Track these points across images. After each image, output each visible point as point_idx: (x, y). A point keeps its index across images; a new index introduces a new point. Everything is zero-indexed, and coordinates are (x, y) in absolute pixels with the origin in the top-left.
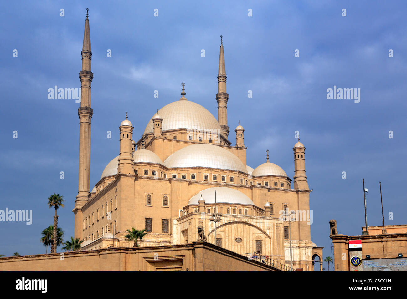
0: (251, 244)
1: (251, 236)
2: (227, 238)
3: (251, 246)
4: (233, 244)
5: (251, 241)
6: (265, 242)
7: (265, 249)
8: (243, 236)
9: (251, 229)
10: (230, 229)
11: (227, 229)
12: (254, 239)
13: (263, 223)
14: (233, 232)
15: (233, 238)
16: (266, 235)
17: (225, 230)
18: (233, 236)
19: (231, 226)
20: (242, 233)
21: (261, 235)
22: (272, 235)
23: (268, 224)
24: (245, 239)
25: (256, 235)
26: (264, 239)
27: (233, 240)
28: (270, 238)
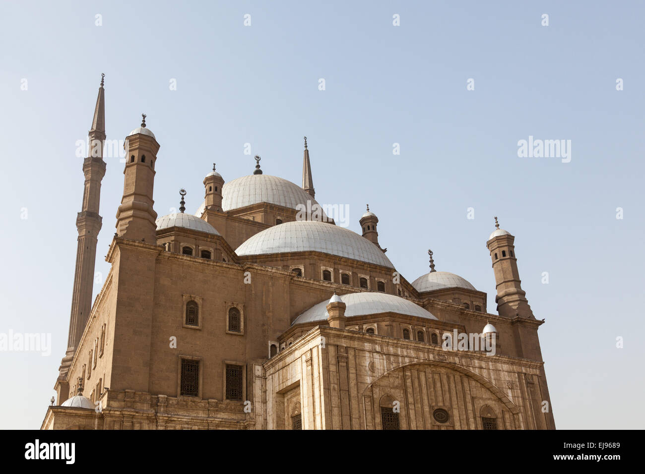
1: (469, 406)
4: (429, 425)
5: (471, 420)
6: (504, 421)
8: (451, 406)
9: (466, 385)
10: (416, 384)
11: (409, 381)
12: (478, 414)
13: (497, 370)
14: (424, 391)
15: (427, 409)
16: (504, 403)
17: (405, 385)
18: (426, 402)
19: (418, 375)
20: (447, 395)
21: (491, 403)
22: (521, 404)
23: (506, 373)
24: (456, 412)
25: (480, 404)
26: (500, 416)
27: (427, 415)
28: (514, 412)
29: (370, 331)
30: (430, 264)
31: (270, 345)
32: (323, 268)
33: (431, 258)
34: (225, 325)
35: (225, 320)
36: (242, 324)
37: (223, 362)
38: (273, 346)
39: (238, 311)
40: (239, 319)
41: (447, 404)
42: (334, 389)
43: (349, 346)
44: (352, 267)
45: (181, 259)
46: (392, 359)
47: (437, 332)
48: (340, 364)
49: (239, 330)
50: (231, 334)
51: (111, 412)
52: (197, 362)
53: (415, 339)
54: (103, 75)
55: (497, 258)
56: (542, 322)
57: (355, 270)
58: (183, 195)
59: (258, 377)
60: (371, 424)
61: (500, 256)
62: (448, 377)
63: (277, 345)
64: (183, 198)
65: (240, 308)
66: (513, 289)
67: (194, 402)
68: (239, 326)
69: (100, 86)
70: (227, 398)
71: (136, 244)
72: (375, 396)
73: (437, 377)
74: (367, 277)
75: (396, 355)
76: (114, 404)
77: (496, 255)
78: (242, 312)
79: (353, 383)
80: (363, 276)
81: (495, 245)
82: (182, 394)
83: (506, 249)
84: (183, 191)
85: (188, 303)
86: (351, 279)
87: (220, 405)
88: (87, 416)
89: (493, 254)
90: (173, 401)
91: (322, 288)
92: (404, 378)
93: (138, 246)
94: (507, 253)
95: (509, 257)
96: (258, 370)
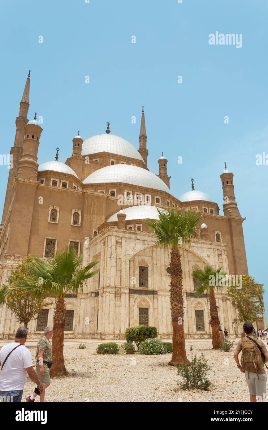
0: (187, 276)
2: (155, 266)
3: (188, 279)
5: (187, 272)
12: (191, 270)
15: (163, 267)
16: (205, 264)
17: (153, 255)
19: (160, 250)
21: (199, 264)
23: (207, 249)
25: (193, 264)
27: (163, 270)
29: (131, 228)
30: (192, 186)
33: (192, 182)
34: (71, 222)
35: (71, 219)
36: (80, 221)
37: (69, 240)
39: (78, 214)
40: (79, 218)
42: (114, 258)
43: (123, 236)
45: (50, 188)
46: (146, 242)
48: (118, 245)
49: (78, 224)
50: (74, 226)
52: (54, 240)
54: (30, 71)
55: (224, 185)
56: (246, 219)
58: (58, 151)
59: (86, 248)
60: (133, 275)
63: (97, 232)
64: (57, 152)
65: (79, 212)
66: (232, 202)
68: (78, 222)
69: (28, 77)
72: (136, 261)
78: (80, 215)
79: (123, 255)
81: (223, 177)
82: (45, 256)
83: (228, 180)
84: (58, 148)
85: (52, 210)
89: (223, 182)
92: (153, 252)
94: (229, 183)
95: (230, 185)
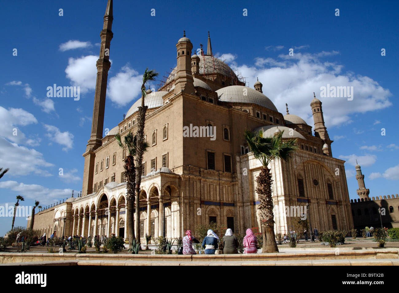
0: (325, 188)
1: (324, 178)
2: (307, 178)
3: (325, 191)
4: (312, 186)
5: (324, 184)
6: (334, 185)
7: (335, 194)
8: (318, 178)
9: (322, 169)
10: (308, 169)
11: (305, 167)
12: (326, 182)
13: (332, 164)
14: (310, 172)
15: (311, 180)
17: (304, 169)
18: (311, 176)
19: (308, 165)
20: (317, 174)
21: (330, 177)
22: (339, 178)
23: (335, 165)
24: (320, 181)
25: (326, 177)
26: (332, 183)
27: (312, 182)
28: (337, 181)
31: (241, 147)
32: (257, 111)
34: (223, 136)
35: (223, 133)
37: (223, 154)
38: (242, 147)
39: (227, 130)
40: (228, 133)
41: (317, 178)
44: (267, 112)
45: (205, 103)
46: (301, 158)
47: (312, 146)
49: (228, 139)
50: (225, 141)
51: (185, 176)
52: (214, 153)
53: (305, 149)
55: (315, 111)
56: (332, 142)
57: (268, 113)
59: (238, 162)
61: (316, 110)
62: (317, 166)
63: (244, 147)
65: (228, 128)
66: (322, 126)
67: (213, 172)
68: (228, 137)
70: (226, 171)
71: (190, 95)
72: (296, 174)
73: (313, 166)
74: (272, 117)
75: (302, 157)
76: (186, 172)
77: (315, 110)
78: (229, 131)
79: (291, 168)
80: (271, 116)
81: (315, 105)
82: (209, 168)
83: (319, 108)
86: (267, 117)
87: (223, 174)
88: (173, 178)
89: (313, 109)
90: (206, 171)
91: (258, 121)
92: (304, 166)
93: (190, 96)
94: (319, 110)
95: (320, 112)
96: (238, 158)
